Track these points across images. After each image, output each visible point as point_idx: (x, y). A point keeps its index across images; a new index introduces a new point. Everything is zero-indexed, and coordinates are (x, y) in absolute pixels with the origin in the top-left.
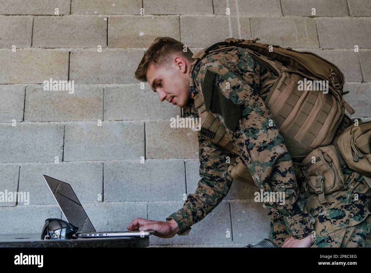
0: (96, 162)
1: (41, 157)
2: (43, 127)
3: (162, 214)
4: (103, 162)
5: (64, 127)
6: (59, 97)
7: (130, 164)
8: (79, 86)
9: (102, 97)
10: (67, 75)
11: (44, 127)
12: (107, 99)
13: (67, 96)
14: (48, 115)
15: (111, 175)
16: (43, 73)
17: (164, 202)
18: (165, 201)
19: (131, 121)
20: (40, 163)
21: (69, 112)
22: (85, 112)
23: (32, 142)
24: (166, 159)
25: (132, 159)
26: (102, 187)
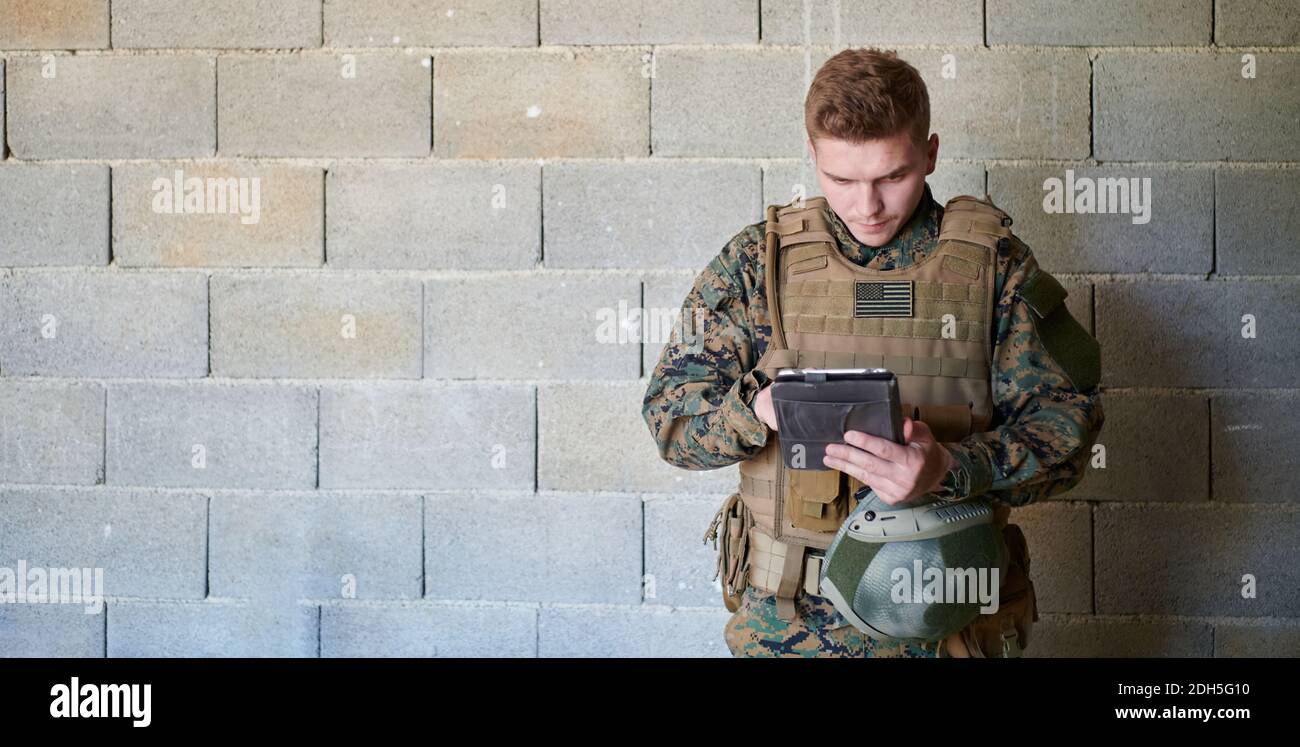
0: (404, 492)
1: (262, 476)
2: (261, 393)
3: (576, 637)
4: (423, 492)
5: (316, 395)
6: (300, 309)
7: (494, 501)
8: (355, 275)
9: (417, 308)
10: (321, 242)
11: (265, 393)
12: (434, 317)
13: (321, 305)
14: (275, 360)
15: (444, 529)
16: (253, 236)
17: (582, 606)
18: (584, 603)
19: (500, 383)
20: (258, 491)
21: (330, 350)
22: (372, 352)
23: (235, 435)
24: (591, 492)
25: (501, 489)
26: (420, 560)
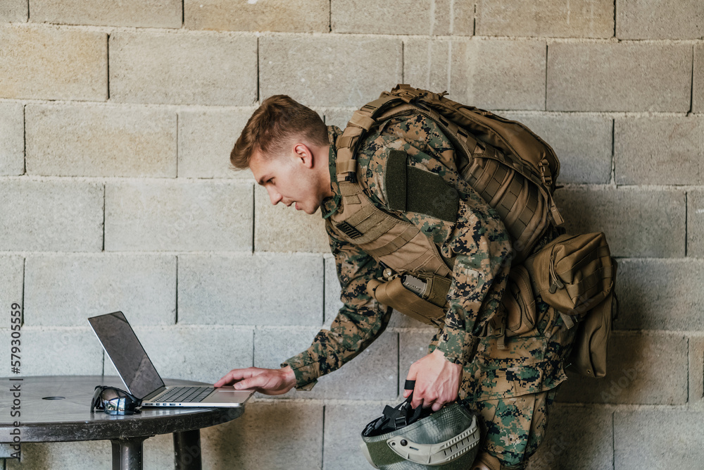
0: (163, 254)
1: (63, 243)
2: (63, 186)
3: (279, 347)
4: (176, 254)
5: (103, 188)
6: (91, 129)
7: (225, 259)
8: (130, 107)
9: (173, 131)
10: (106, 84)
11: (66, 186)
12: (185, 137)
14: (73, 164)
15: (191, 277)
16: (56, 79)
17: (283, 327)
18: (285, 325)
19: (230, 181)
20: (60, 253)
21: (112, 158)
22: (142, 160)
23: (44, 215)
24: (290, 252)
25: (230, 251)
26: (174, 298)
